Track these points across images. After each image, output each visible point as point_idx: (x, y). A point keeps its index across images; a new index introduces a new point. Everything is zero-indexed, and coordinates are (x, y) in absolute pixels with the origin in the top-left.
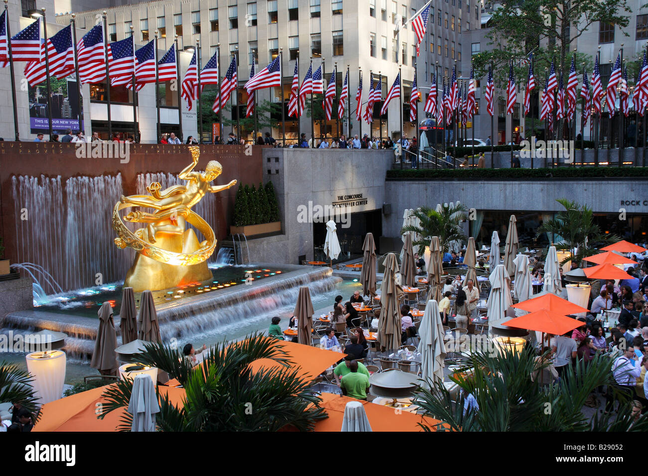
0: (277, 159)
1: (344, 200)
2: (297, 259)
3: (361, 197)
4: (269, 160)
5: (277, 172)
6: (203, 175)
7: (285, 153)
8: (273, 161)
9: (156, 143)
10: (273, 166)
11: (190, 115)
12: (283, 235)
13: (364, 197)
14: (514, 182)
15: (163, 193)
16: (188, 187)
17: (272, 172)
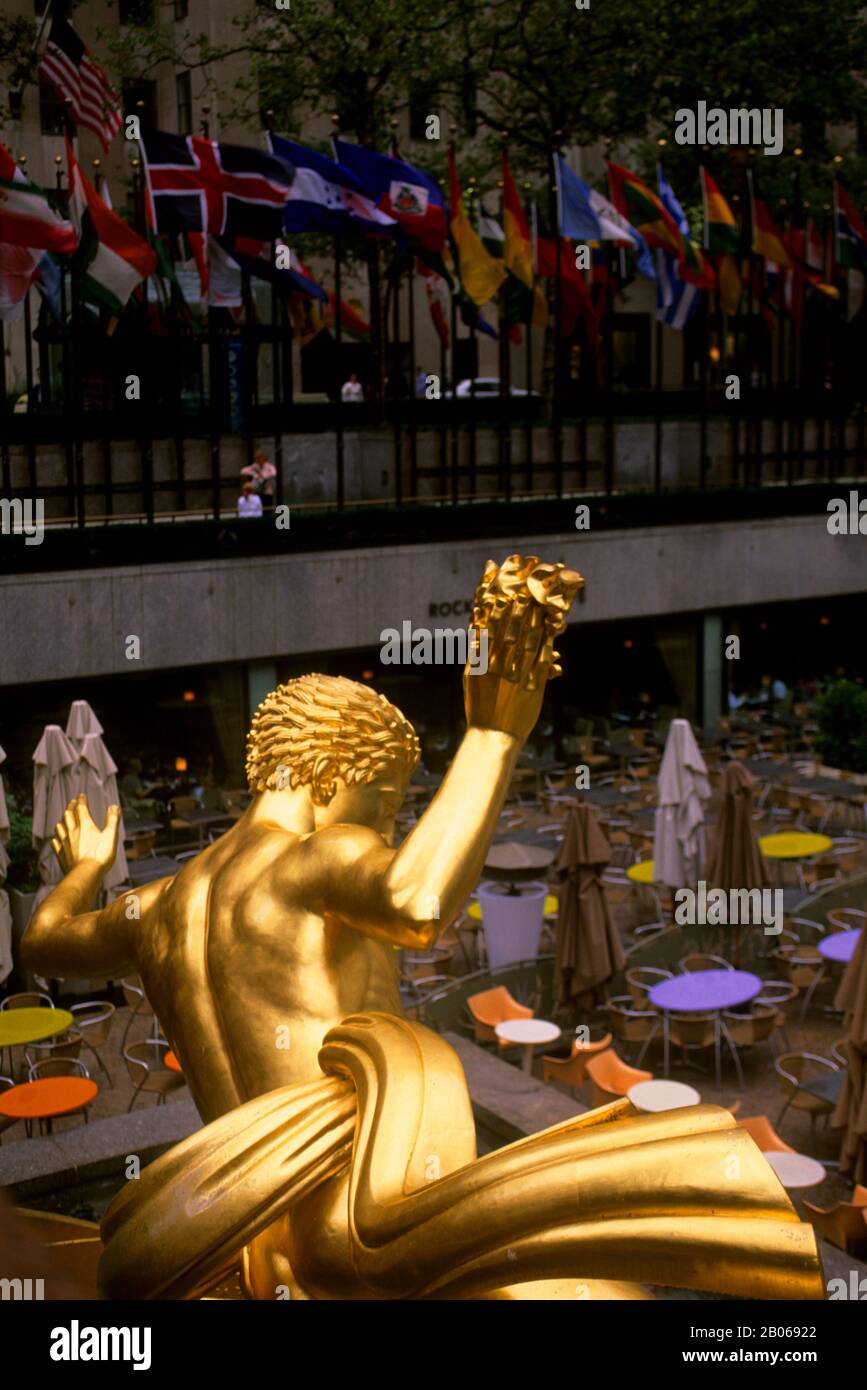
14: (116, 572)
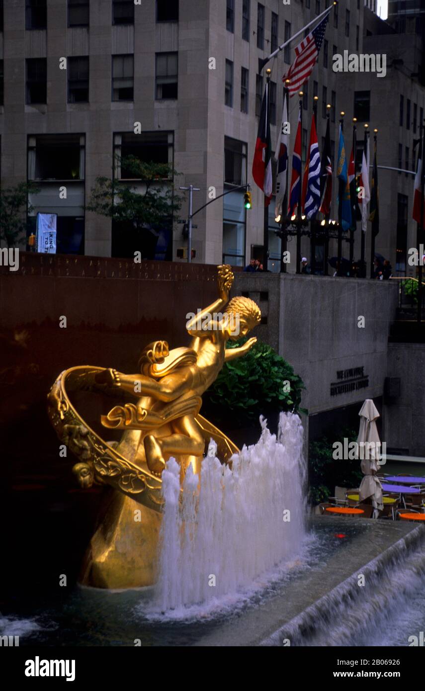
1: (344, 379)
3: (362, 372)
13: (365, 373)
16: (196, 350)
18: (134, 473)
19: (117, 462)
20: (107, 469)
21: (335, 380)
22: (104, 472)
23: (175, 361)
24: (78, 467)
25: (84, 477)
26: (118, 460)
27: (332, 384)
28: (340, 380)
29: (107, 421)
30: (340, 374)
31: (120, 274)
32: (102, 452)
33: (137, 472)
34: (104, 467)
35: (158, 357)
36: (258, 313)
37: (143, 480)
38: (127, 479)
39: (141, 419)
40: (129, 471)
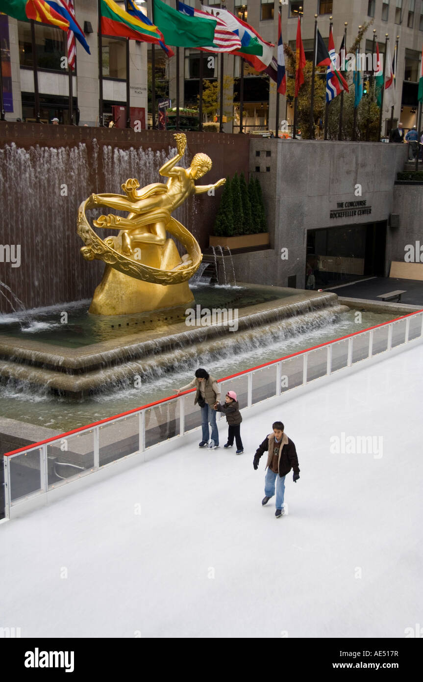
0: (269, 153)
1: (344, 208)
2: (286, 280)
3: (364, 204)
4: (258, 154)
5: (268, 169)
6: (188, 171)
7: (280, 145)
8: (263, 155)
9: (98, 125)
10: (263, 162)
11: (138, 90)
12: (271, 250)
13: (367, 204)
15: (140, 193)
16: (169, 185)
17: (261, 170)
18: (111, 252)
19: (102, 246)
20: (97, 250)
21: (335, 208)
22: (96, 252)
23: (150, 190)
24: (84, 248)
25: (86, 254)
26: (103, 245)
27: (331, 211)
28: (339, 209)
29: (97, 224)
30: (340, 205)
31: (148, 139)
32: (95, 240)
33: (113, 252)
34: (96, 249)
35: (128, 188)
36: (209, 163)
37: (116, 257)
38: (107, 256)
39: (117, 223)
40: (108, 252)
